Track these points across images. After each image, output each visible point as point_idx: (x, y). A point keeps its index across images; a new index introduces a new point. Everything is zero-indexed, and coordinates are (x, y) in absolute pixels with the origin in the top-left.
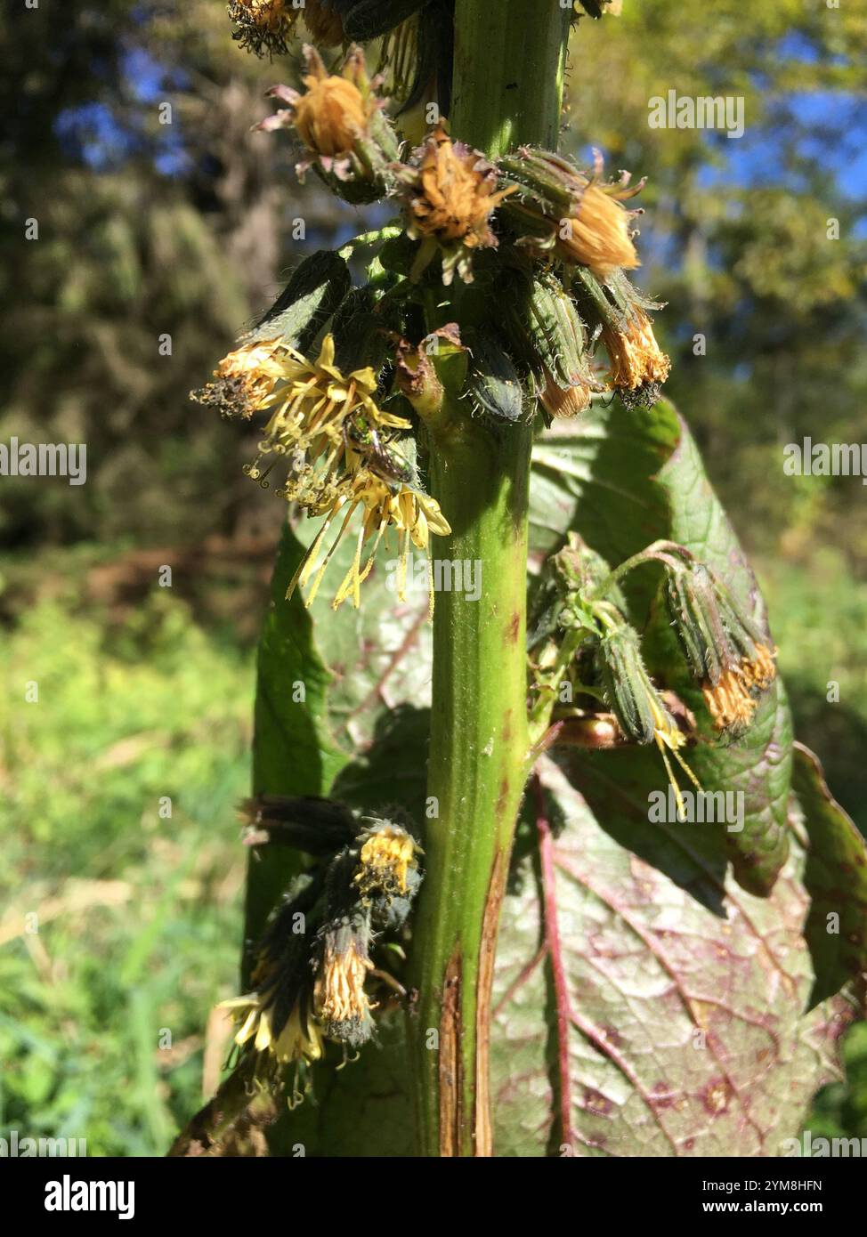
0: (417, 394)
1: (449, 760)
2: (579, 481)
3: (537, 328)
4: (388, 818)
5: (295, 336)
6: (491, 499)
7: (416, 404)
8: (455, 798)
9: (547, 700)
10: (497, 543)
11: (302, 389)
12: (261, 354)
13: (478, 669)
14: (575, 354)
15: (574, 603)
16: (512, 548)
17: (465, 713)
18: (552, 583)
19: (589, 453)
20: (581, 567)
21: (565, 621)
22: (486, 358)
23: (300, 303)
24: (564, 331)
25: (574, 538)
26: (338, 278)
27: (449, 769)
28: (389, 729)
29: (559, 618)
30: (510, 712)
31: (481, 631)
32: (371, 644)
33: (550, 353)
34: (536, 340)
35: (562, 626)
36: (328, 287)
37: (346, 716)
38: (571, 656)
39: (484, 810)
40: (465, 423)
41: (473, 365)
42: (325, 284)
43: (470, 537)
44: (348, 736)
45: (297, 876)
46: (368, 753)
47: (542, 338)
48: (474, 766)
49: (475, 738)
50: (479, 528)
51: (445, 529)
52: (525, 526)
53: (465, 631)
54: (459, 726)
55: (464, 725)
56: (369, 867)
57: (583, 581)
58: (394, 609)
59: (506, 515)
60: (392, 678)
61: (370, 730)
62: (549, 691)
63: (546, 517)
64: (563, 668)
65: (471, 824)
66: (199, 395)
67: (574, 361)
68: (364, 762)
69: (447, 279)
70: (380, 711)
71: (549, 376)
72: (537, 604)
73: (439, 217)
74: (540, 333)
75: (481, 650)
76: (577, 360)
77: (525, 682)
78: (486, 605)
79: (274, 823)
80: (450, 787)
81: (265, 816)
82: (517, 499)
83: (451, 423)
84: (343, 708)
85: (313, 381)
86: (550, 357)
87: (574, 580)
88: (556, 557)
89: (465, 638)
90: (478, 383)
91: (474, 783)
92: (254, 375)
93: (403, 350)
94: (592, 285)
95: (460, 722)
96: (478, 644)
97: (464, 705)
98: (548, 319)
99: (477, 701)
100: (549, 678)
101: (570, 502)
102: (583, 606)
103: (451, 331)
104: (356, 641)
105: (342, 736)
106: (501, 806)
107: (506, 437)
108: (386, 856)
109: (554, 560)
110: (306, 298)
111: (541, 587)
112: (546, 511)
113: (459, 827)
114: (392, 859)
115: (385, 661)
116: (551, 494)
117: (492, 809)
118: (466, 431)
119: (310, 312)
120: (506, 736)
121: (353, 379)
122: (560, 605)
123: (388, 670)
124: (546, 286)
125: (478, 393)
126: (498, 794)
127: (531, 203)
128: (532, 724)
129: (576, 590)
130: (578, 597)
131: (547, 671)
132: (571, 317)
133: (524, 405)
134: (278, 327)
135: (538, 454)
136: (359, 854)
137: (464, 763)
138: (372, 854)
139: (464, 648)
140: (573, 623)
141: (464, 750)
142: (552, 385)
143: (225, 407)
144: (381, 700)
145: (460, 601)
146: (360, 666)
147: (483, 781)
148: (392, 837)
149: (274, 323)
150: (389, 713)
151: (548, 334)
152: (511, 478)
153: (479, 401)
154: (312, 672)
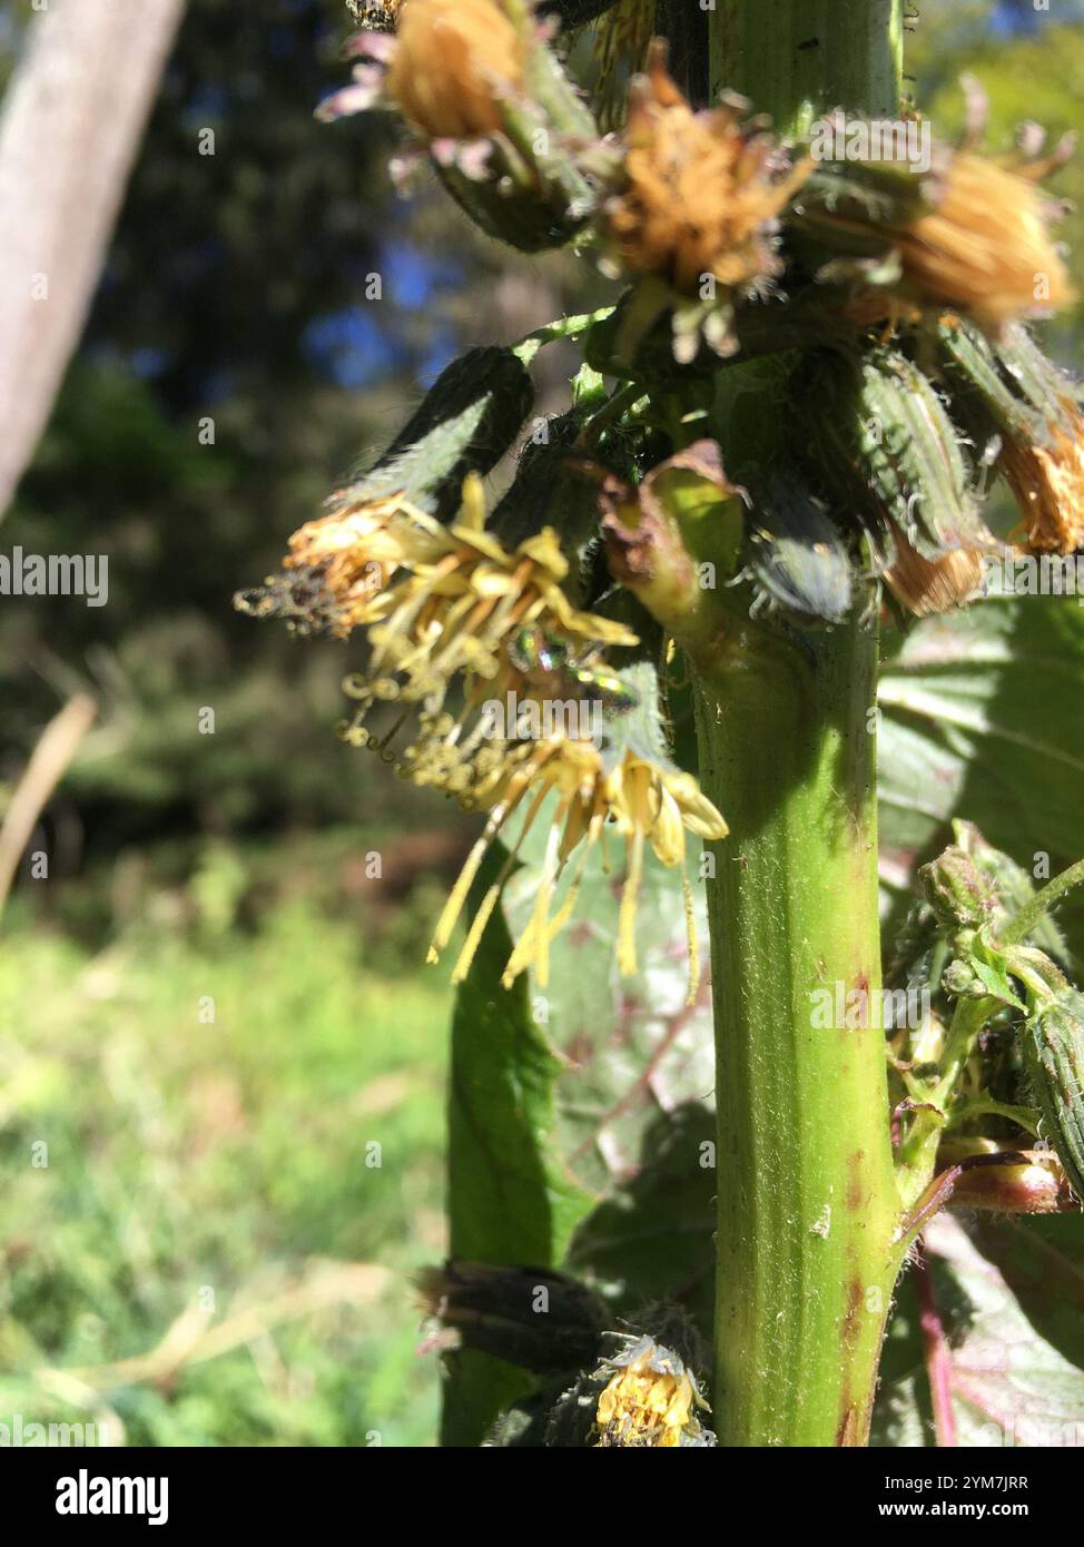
0: (643, 578)
1: (750, 1239)
2: (968, 733)
3: (874, 451)
4: (650, 1334)
5: (428, 490)
6: (803, 769)
7: (647, 597)
8: (764, 1312)
9: (929, 1128)
10: (820, 850)
11: (429, 577)
12: (364, 522)
13: (794, 1078)
14: (950, 495)
15: (969, 948)
16: (848, 856)
17: (774, 1156)
18: (926, 910)
19: (983, 687)
20: (980, 884)
21: (955, 982)
22: (778, 509)
23: (437, 434)
24: (926, 451)
25: (963, 830)
26: (507, 388)
27: (751, 1257)
28: (665, 1147)
29: (944, 977)
30: (859, 1155)
31: (796, 1008)
32: (633, 1002)
33: (901, 492)
34: (871, 471)
35: (952, 992)
36: (489, 405)
37: (596, 1122)
38: (970, 1043)
39: (818, 1335)
40: (747, 635)
41: (752, 520)
42: (484, 401)
43: (769, 839)
44: (599, 1156)
45: (507, 1412)
46: (632, 1185)
47: (884, 468)
48: (797, 1254)
49: (797, 1204)
50: (784, 820)
51: (717, 827)
52: (870, 815)
53: (767, 1008)
54: (765, 1180)
55: (775, 1178)
56: (610, 1436)
57: (985, 907)
58: (669, 946)
59: (834, 797)
60: (669, 1060)
61: (635, 1148)
62: (932, 1112)
63: (914, 793)
64: (955, 1066)
65: (795, 1359)
66: (254, 601)
67: (947, 506)
68: (626, 1201)
69: (685, 350)
70: (649, 1115)
71: (901, 536)
72: (905, 946)
73: (659, 229)
74: (880, 459)
75: (799, 1043)
76: (953, 505)
77: (885, 1099)
78: (804, 962)
79: (468, 1314)
80: (754, 1292)
81: (455, 1302)
82: (854, 768)
83: (721, 635)
84: (590, 1108)
85: (450, 563)
86: (900, 502)
87: (969, 908)
88: (933, 866)
89: (769, 1019)
90: (761, 553)
91: (798, 1286)
92: (350, 559)
93: (612, 496)
94: (976, 367)
95: (766, 1172)
96: (792, 1032)
97: (774, 1141)
98: (893, 431)
99: (796, 1137)
100: (931, 1086)
101: (953, 767)
102: (988, 957)
103: (702, 458)
104: (609, 997)
105: (590, 1154)
106: (850, 1328)
107: (827, 656)
108: (643, 1414)
109: (929, 872)
110: (448, 424)
111: (910, 916)
112: (913, 784)
113: (773, 1363)
114: (652, 1422)
115: (656, 1030)
116: (921, 755)
117: (835, 1334)
118: (752, 648)
119: (456, 448)
120: (855, 1199)
121: (526, 558)
122: (943, 950)
123: (663, 1046)
124: (887, 373)
125: (762, 573)
126: (845, 1305)
127: (849, 208)
128: (904, 1171)
129: (974, 926)
130: (977, 939)
131: (925, 1072)
132: (937, 426)
133: (855, 590)
134: (396, 475)
135: (889, 690)
136: (594, 1408)
137: (777, 1249)
138: (615, 1411)
139: (768, 1040)
140: (970, 986)
141: (777, 1224)
142: (907, 552)
143: (297, 619)
144: (651, 1097)
145: (756, 953)
146: (618, 1040)
147: (813, 1282)
148: (652, 1375)
149: (391, 469)
150: (664, 1119)
151: (894, 460)
152: (839, 729)
153: (765, 587)
154: (531, 1056)
